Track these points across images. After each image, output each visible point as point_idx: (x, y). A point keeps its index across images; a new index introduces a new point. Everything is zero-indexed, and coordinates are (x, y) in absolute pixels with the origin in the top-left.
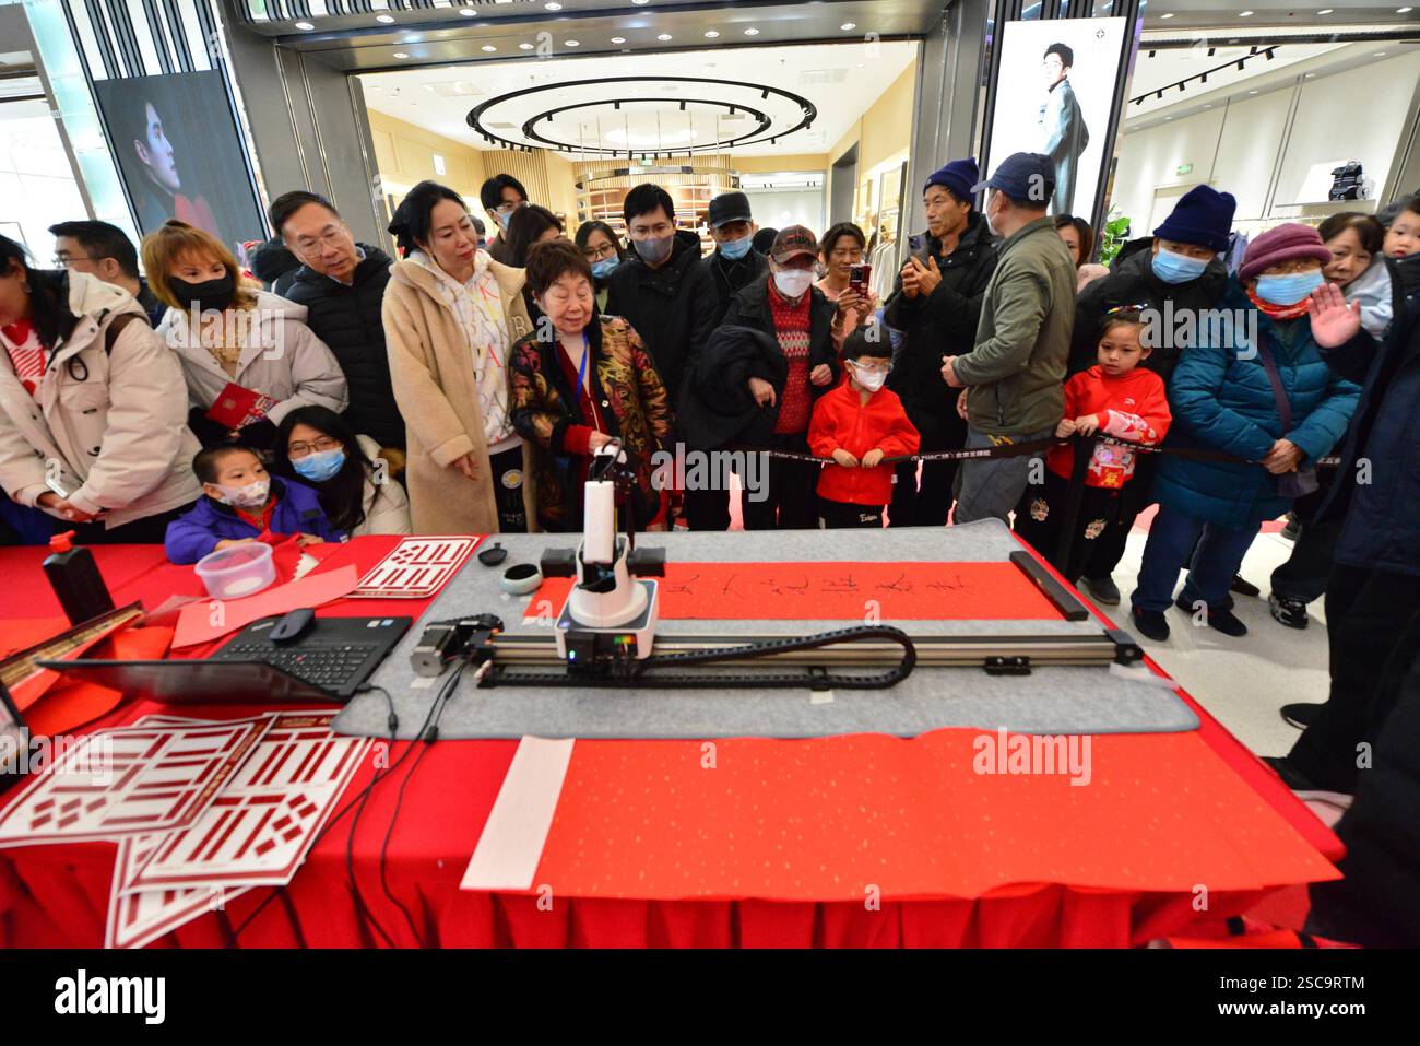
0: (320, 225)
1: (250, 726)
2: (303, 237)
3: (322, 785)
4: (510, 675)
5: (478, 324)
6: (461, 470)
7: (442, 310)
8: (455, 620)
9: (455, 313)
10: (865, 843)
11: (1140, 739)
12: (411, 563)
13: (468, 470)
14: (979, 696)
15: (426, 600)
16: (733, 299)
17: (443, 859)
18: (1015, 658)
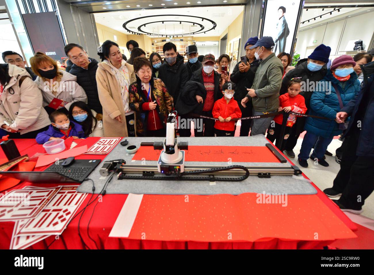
0: (78, 53)
1: (54, 189)
2: (74, 57)
3: (73, 206)
4: (127, 176)
5: (122, 80)
6: (118, 120)
7: (113, 76)
8: (112, 161)
9: (116, 77)
10: (223, 225)
11: (300, 196)
12: (102, 145)
13: (119, 120)
14: (256, 184)
15: (105, 155)
16: (193, 74)
17: (105, 228)
18: (266, 173)
